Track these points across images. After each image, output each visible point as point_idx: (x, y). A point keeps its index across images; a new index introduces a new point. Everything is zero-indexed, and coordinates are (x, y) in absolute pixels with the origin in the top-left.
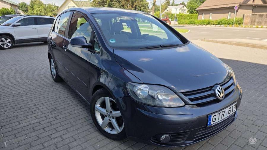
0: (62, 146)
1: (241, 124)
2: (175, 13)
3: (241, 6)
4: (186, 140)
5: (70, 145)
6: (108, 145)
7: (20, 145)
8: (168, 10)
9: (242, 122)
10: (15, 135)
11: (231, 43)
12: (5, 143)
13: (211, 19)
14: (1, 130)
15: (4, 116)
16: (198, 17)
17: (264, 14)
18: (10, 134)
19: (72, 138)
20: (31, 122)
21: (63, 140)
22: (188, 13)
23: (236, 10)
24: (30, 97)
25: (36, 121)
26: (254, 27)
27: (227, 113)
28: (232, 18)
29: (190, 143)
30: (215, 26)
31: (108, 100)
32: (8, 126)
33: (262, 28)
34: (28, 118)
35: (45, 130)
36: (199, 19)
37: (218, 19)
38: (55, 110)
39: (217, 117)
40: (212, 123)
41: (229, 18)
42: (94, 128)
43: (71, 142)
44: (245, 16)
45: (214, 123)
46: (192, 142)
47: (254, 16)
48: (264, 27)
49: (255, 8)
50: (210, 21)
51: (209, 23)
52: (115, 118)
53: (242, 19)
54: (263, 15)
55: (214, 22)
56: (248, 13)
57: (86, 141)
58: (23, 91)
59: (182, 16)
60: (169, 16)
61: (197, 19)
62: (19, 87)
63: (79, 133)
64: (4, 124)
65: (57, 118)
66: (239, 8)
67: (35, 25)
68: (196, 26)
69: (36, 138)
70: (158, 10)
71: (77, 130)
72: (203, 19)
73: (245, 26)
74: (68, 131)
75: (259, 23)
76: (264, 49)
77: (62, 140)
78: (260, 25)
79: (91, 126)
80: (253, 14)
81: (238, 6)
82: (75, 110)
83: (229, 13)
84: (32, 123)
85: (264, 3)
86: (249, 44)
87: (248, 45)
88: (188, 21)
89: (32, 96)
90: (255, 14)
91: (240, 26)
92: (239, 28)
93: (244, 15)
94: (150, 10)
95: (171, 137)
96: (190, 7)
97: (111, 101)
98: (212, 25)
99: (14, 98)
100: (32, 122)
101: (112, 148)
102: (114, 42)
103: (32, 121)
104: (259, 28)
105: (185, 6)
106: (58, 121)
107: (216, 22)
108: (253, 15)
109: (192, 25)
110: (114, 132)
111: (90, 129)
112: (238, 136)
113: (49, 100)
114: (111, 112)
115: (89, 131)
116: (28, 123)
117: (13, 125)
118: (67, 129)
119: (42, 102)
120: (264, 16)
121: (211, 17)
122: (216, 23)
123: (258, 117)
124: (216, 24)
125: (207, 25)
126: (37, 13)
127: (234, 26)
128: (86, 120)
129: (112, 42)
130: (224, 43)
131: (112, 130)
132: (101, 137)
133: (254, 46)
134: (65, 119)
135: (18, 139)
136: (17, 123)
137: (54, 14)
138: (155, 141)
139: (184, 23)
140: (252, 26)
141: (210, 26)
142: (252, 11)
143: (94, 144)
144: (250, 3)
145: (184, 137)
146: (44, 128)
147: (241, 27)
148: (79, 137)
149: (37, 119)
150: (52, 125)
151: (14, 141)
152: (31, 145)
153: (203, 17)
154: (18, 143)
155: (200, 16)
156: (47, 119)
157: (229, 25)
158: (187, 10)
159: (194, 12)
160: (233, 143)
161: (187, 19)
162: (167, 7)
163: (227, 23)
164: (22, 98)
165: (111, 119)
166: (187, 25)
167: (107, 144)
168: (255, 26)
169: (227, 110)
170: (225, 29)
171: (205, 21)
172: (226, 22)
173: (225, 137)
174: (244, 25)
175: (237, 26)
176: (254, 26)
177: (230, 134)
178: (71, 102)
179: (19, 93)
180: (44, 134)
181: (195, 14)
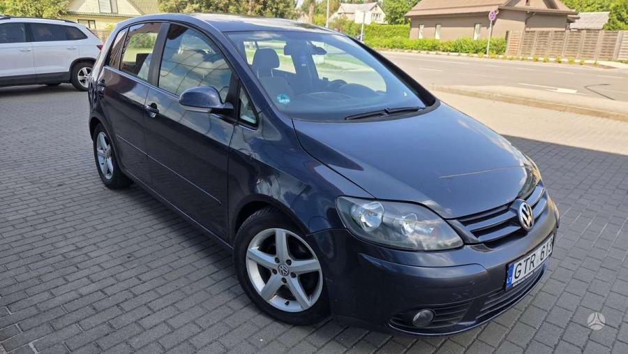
0: (175, 346)
1: (551, 278)
2: (361, 22)
3: (502, 12)
4: (463, 320)
5: (194, 341)
6: (282, 337)
7: (72, 348)
8: (340, 14)
9: (552, 275)
10: (50, 324)
11: (490, 97)
12: (31, 345)
13: (437, 37)
14: (11, 313)
15: (5, 278)
16: (409, 34)
17: (549, 32)
18: (36, 321)
19: (194, 325)
20: (80, 291)
21: (173, 330)
22: (386, 22)
23: (492, 20)
24: (58, 227)
25: (93, 287)
26: (530, 60)
27: (538, 258)
28: (484, 39)
29: (472, 325)
30: (448, 55)
31: (281, 235)
32: (24, 303)
33: (545, 62)
34: (70, 280)
35: (122, 309)
36: (411, 38)
37: (454, 40)
38: (132, 259)
39: (522, 268)
40: (514, 280)
41: (475, 38)
42: (239, 298)
43: (195, 335)
44: (510, 33)
45: (517, 280)
46: (474, 322)
47: (529, 35)
48: (551, 59)
49: (531, 17)
50: (436, 43)
51: (434, 48)
52: (297, 275)
53: (505, 40)
54: (547, 33)
55: (446, 46)
56: (517, 27)
57: (230, 331)
58: (34, 213)
59: (373, 29)
60: (344, 27)
61: (408, 37)
62: (19, 204)
63: (207, 313)
64: (13, 298)
65: (144, 277)
66: (498, 16)
67: (27, 41)
68: (406, 53)
69: (106, 329)
70: (317, 13)
71: (200, 304)
72: (421, 37)
73: (511, 57)
74: (178, 310)
75: (540, 51)
76: (560, 111)
77: (169, 330)
78: (542, 55)
79: (231, 295)
80: (527, 29)
81: (496, 11)
82: (180, 258)
83: (478, 26)
84: (84, 293)
85: (548, 8)
86: (528, 98)
87: (526, 102)
88: (387, 40)
89: (63, 226)
90: (532, 32)
91: (501, 56)
92: (499, 60)
93: (507, 32)
94: (299, 12)
95: (434, 315)
96: (390, 7)
97: (290, 238)
98: (440, 52)
99: (17, 232)
100: (84, 291)
101: (293, 344)
102: (288, 101)
103: (84, 289)
104: (541, 61)
105: (379, 5)
106: (148, 286)
107: (449, 46)
108: (528, 32)
109: (396, 51)
110: (294, 308)
111: (231, 303)
112: (549, 306)
113: (110, 235)
114: (289, 262)
115: (229, 307)
116: (74, 295)
117: (36, 300)
118: (175, 303)
119: (93, 241)
120: (550, 36)
121: (439, 34)
122: (449, 48)
123: (580, 262)
124: (450, 51)
125: (430, 52)
126: (15, 7)
127: (487, 55)
128: (214, 282)
129: (282, 101)
130: (475, 95)
131: (287, 304)
132: (261, 320)
133: (540, 104)
134: (163, 282)
135: (64, 334)
136: (46, 295)
137: (60, 12)
138: (399, 325)
139: (378, 45)
140: (525, 58)
141: (437, 54)
142: (526, 23)
143: (250, 337)
144: (521, 5)
145: (460, 313)
146: (118, 305)
147: (503, 59)
148: (211, 323)
149: (93, 282)
150: (135, 296)
151: (54, 338)
152: (98, 346)
153: (421, 33)
154: (63, 342)
155: (414, 30)
156: (118, 281)
157: (476, 52)
158: (383, 15)
159: (400, 20)
160: (545, 321)
161: (386, 36)
162: (339, 6)
163: (473, 49)
164: (38, 232)
165: (288, 278)
166: (387, 50)
167: (279, 336)
168: (532, 58)
169: (538, 252)
170: (468, 61)
171: (425, 42)
172: (470, 45)
173: (526, 308)
174: (509, 54)
175: (493, 55)
176: (529, 58)
177: (533, 300)
178: (163, 238)
179: (25, 220)
180: (123, 318)
181: (402, 26)
